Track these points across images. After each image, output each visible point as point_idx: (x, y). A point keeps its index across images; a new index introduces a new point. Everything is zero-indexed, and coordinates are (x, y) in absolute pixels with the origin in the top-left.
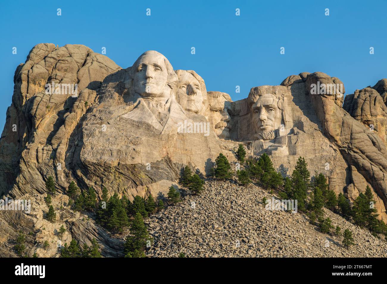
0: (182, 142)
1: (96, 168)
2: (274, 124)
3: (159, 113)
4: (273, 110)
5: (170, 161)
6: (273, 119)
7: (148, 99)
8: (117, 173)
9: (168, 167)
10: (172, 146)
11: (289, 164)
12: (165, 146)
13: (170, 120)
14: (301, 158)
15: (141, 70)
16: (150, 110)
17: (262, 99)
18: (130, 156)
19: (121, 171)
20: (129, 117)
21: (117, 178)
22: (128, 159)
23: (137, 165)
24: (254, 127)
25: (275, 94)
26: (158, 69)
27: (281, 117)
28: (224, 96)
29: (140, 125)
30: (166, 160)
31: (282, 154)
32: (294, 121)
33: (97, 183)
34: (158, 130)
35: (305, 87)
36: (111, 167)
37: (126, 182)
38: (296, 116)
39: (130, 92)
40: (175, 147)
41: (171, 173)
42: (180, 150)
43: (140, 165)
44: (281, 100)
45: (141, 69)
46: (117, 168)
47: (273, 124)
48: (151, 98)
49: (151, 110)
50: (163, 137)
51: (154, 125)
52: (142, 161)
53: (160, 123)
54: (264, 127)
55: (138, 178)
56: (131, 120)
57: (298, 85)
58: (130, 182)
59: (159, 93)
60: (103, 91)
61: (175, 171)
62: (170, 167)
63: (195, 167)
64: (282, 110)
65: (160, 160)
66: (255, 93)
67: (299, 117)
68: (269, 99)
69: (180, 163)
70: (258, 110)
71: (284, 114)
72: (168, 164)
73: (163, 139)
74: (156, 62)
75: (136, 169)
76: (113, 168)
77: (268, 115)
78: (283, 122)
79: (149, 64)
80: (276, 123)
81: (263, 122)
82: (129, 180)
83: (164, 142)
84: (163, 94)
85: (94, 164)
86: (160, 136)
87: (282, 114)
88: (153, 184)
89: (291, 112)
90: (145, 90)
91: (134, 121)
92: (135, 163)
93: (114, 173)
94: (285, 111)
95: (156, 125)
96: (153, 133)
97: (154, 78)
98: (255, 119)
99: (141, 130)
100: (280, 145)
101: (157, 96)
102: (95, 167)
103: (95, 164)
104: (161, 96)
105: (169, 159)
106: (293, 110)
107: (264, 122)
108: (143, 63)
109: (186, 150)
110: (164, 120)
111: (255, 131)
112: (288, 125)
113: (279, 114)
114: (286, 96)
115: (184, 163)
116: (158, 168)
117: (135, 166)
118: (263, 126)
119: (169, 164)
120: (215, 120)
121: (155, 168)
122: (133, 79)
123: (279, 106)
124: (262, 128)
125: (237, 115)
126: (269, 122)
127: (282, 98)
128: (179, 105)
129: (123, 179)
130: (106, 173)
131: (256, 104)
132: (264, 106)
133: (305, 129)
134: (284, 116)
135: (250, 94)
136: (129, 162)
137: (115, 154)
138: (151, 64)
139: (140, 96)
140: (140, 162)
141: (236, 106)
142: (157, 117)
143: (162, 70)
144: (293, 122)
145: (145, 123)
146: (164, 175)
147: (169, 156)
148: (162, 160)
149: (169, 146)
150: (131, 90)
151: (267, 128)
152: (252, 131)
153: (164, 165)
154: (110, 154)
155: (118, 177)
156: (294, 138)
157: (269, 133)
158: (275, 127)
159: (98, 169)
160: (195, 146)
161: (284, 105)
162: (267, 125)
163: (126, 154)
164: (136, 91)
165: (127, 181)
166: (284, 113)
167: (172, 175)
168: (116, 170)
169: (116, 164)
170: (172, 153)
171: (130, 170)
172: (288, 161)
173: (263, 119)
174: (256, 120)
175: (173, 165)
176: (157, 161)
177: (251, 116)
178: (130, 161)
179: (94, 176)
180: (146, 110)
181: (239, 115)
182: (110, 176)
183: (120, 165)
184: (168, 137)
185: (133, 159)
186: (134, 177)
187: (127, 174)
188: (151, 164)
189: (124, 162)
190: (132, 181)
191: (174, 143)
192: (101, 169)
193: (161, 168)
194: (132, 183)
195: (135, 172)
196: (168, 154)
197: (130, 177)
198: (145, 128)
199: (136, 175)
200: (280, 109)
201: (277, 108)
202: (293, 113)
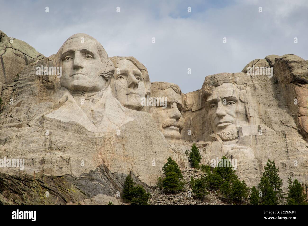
0: (121, 146)
2: (236, 121)
3: (92, 111)
4: (234, 103)
5: (107, 170)
6: (234, 114)
7: (77, 94)
8: (41, 188)
9: (104, 178)
10: (109, 152)
11: (256, 170)
12: (101, 152)
13: (105, 118)
14: (269, 161)
16: (80, 108)
18: (57, 166)
19: (45, 185)
20: (54, 118)
21: (41, 194)
22: (55, 170)
23: (66, 177)
24: (211, 125)
26: (89, 57)
28: (172, 88)
29: (68, 127)
30: (102, 170)
31: (246, 158)
34: (91, 132)
36: (32, 181)
37: (52, 198)
39: (55, 86)
40: (113, 152)
41: (109, 186)
42: (119, 156)
43: (70, 177)
44: (243, 91)
45: (68, 56)
46: (41, 181)
48: (81, 93)
49: (82, 108)
50: (98, 141)
51: (86, 126)
52: (71, 171)
53: (94, 123)
54: (222, 125)
55: (67, 193)
56: (57, 121)
58: (58, 198)
59: (91, 86)
60: (22, 86)
61: (114, 183)
62: (107, 178)
63: (138, 177)
64: (244, 102)
65: (94, 170)
68: (228, 89)
69: (119, 173)
70: (215, 103)
72: (104, 174)
73: (97, 144)
74: (86, 48)
75: (65, 182)
76: (35, 182)
77: (227, 109)
78: (247, 118)
79: (77, 50)
81: (221, 118)
82: (56, 196)
83: (98, 147)
84: (96, 86)
85: (11, 178)
87: (245, 108)
88: (86, 200)
89: (255, 105)
90: (74, 83)
91: (60, 122)
92: (63, 175)
93: (37, 187)
94: (249, 104)
95: (89, 126)
96: (84, 136)
97: (84, 67)
98: (211, 115)
99: (70, 133)
100: (243, 147)
101: (88, 90)
102: (13, 181)
105: (106, 167)
106: (258, 103)
107: (223, 118)
109: (127, 156)
110: (98, 119)
111: (211, 130)
112: (252, 121)
113: (241, 108)
114: (250, 85)
115: (124, 172)
116: (92, 180)
117: (63, 178)
118: (221, 123)
119: (106, 174)
120: (162, 117)
121: (89, 179)
124: (220, 125)
125: (189, 110)
126: (228, 118)
127: (245, 88)
128: (117, 100)
130: (27, 188)
131: (212, 97)
132: (221, 99)
134: (247, 110)
137: (37, 163)
138: (80, 51)
139: (67, 91)
140: (69, 173)
141: (188, 99)
142: (89, 116)
143: (94, 58)
144: (259, 118)
145: (74, 124)
146: (100, 188)
147: (106, 164)
148: (97, 169)
149: (105, 152)
150: (56, 84)
151: (227, 125)
152: (208, 130)
153: (100, 176)
155: (42, 192)
157: (230, 132)
158: (236, 124)
160: (137, 150)
161: (247, 97)
162: (226, 122)
163: (51, 164)
164: (62, 84)
165: (54, 197)
166: (247, 107)
167: (110, 188)
168: (39, 184)
169: (39, 176)
170: (109, 161)
171: (56, 183)
172: (254, 166)
173: (221, 115)
175: (111, 176)
176: (92, 171)
177: (207, 111)
178: (56, 172)
179: (11, 192)
181: (191, 110)
182: (32, 191)
183: (45, 177)
184: (104, 140)
185: (60, 170)
186: (63, 192)
187: (54, 189)
188: (84, 175)
189: (49, 174)
190: (60, 197)
191: (111, 148)
192: (20, 183)
193: (96, 180)
194: (60, 200)
195: (64, 186)
196: (104, 161)
197: (57, 193)
198: (75, 130)
199: (64, 190)
200: (243, 102)
201: (239, 101)
202: (258, 106)
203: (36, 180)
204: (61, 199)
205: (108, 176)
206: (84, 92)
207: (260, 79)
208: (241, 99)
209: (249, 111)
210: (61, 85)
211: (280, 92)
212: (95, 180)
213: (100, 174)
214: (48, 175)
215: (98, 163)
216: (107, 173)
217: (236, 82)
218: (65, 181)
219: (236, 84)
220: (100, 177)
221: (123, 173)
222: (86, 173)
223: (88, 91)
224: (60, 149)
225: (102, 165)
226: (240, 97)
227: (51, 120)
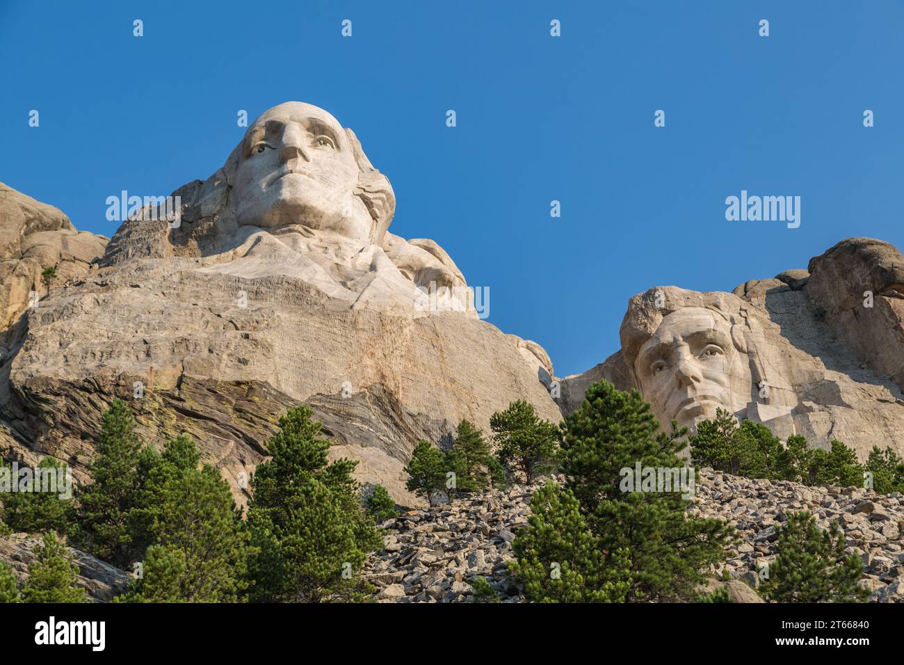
0: (432, 351)
1: (77, 402)
2: (730, 396)
3: (337, 264)
4: (721, 353)
5: (395, 404)
6: (724, 379)
7: (288, 234)
8: (172, 413)
9: (386, 424)
10: (397, 353)
12: (372, 350)
13: (380, 281)
15: (262, 147)
16: (299, 254)
17: (675, 321)
18: (230, 355)
19: (188, 405)
20: (218, 272)
21: (172, 432)
22: (223, 366)
23: (261, 386)
25: (717, 306)
26: (324, 142)
27: (749, 376)
29: (263, 289)
32: (797, 387)
33: (80, 458)
34: (339, 300)
35: (807, 297)
36: (143, 393)
37: (211, 442)
38: (800, 371)
39: (221, 227)
40: (409, 356)
42: (428, 372)
43: (273, 391)
44: (740, 326)
45: (264, 142)
46: (174, 398)
47: (726, 397)
48: (301, 229)
49: (303, 255)
50: (360, 319)
51: (322, 287)
52: (278, 380)
53: (344, 284)
54: (695, 404)
55: (266, 427)
57: (783, 296)
58: (232, 443)
59: (331, 213)
62: (396, 425)
64: (749, 353)
65: (352, 392)
66: (646, 305)
67: (811, 374)
68: (701, 317)
69: (433, 416)
70: (666, 356)
71: (758, 366)
73: (360, 326)
74: (318, 116)
75: (256, 399)
76: (152, 396)
77: (704, 367)
79: (292, 119)
80: (734, 394)
81: (689, 389)
82: (227, 436)
83: (364, 335)
84: (344, 217)
85: (67, 389)
86: (350, 315)
87: (752, 365)
88: (334, 447)
89: (779, 360)
90: (280, 195)
91: (238, 280)
92: (252, 379)
93: (160, 412)
94: (760, 354)
95: (330, 288)
96: (317, 307)
97: (311, 161)
98: (655, 392)
102: (74, 399)
103: (71, 384)
104: (339, 226)
106: (785, 355)
107: (694, 388)
108: (268, 119)
109: (453, 381)
110: (359, 279)
112: (776, 399)
113: (740, 365)
114: (754, 316)
115: (448, 418)
116: (349, 416)
117: (251, 389)
118: (691, 401)
119: (392, 413)
121: (337, 414)
122: (231, 187)
123: (738, 342)
124: (688, 407)
126: (709, 387)
127: (743, 319)
129: (200, 433)
131: (658, 338)
132: (685, 339)
133: (846, 398)
134: (760, 370)
135: (628, 314)
136: (226, 372)
137: (163, 352)
138: (301, 122)
139: (259, 229)
140: (271, 380)
142: (329, 271)
143: (338, 147)
144: (795, 391)
145: (282, 281)
146: (375, 441)
147: (391, 385)
148: (362, 395)
149: (386, 353)
150: (224, 220)
151: (708, 405)
153: (371, 413)
154: (142, 356)
155: (176, 428)
156: (818, 419)
158: (732, 405)
159: (88, 405)
160: (481, 381)
161: (753, 340)
162: (705, 397)
163: (210, 351)
165: (217, 441)
166: (757, 361)
168: (168, 405)
169: (167, 382)
170: (400, 379)
171: (228, 401)
173: (690, 374)
174: (658, 394)
175: (410, 421)
176: (344, 393)
178: (228, 370)
179: (65, 435)
180: (284, 253)
182: (138, 425)
183: (188, 384)
184: (381, 321)
185: (242, 365)
186: (249, 426)
187: (217, 416)
188: (320, 401)
189: (202, 374)
190: (238, 439)
191: (404, 344)
192: (99, 404)
193: (361, 418)
194: (241, 448)
195: (253, 409)
196: (383, 377)
197: (231, 426)
198: (286, 297)
199: (255, 419)
200: (744, 352)
201: (732, 347)
202: (786, 363)
203: (155, 392)
204: (242, 446)
205: (397, 420)
206: (311, 228)
207: (774, 311)
208: (740, 344)
209: (764, 371)
210: (238, 222)
211: (834, 338)
212: (358, 420)
213: (373, 410)
214: (198, 377)
215: (364, 378)
216: (394, 410)
217: (718, 304)
218: (256, 396)
219: (719, 309)
220: (373, 417)
221: (445, 420)
222: (328, 396)
223: (321, 228)
224: (238, 326)
225: (378, 386)
226: (736, 338)
227: (209, 277)
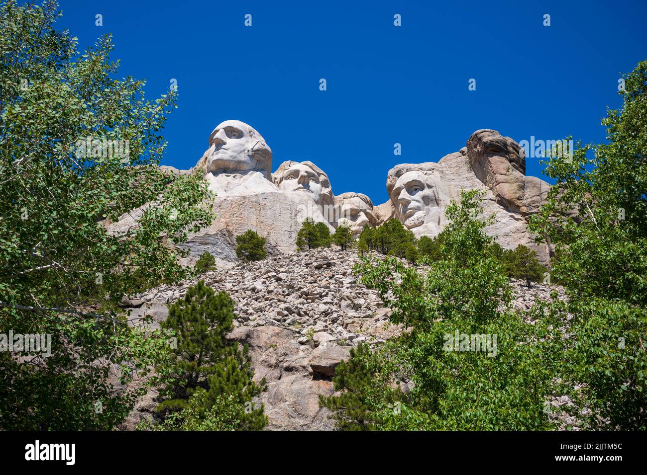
2: (423, 207)
4: (420, 189)
5: (230, 235)
6: (420, 200)
9: (226, 245)
10: (235, 215)
12: (225, 215)
17: (402, 178)
25: (422, 169)
26: (235, 135)
28: (359, 197)
30: (224, 235)
40: (241, 216)
44: (431, 176)
47: (421, 207)
50: (223, 205)
62: (229, 244)
65: (211, 234)
68: (412, 175)
71: (436, 192)
72: (225, 239)
74: (231, 125)
78: (437, 203)
79: (221, 129)
80: (425, 205)
89: (446, 188)
94: (437, 188)
97: (227, 143)
101: (231, 167)
105: (229, 232)
106: (449, 185)
112: (443, 205)
114: (438, 170)
119: (229, 240)
126: (414, 204)
127: (432, 173)
131: (395, 186)
132: (403, 186)
138: (225, 129)
147: (231, 228)
148: (216, 234)
149: (231, 216)
157: (415, 218)
158: (423, 210)
161: (435, 181)
162: (411, 209)
164: (208, 169)
166: (435, 190)
170: (235, 225)
188: (196, 239)
196: (227, 225)
200: (431, 187)
201: (426, 186)
206: (227, 169)
208: (429, 184)
209: (438, 194)
213: (220, 239)
215: (219, 227)
225: (225, 229)
226: (427, 182)
